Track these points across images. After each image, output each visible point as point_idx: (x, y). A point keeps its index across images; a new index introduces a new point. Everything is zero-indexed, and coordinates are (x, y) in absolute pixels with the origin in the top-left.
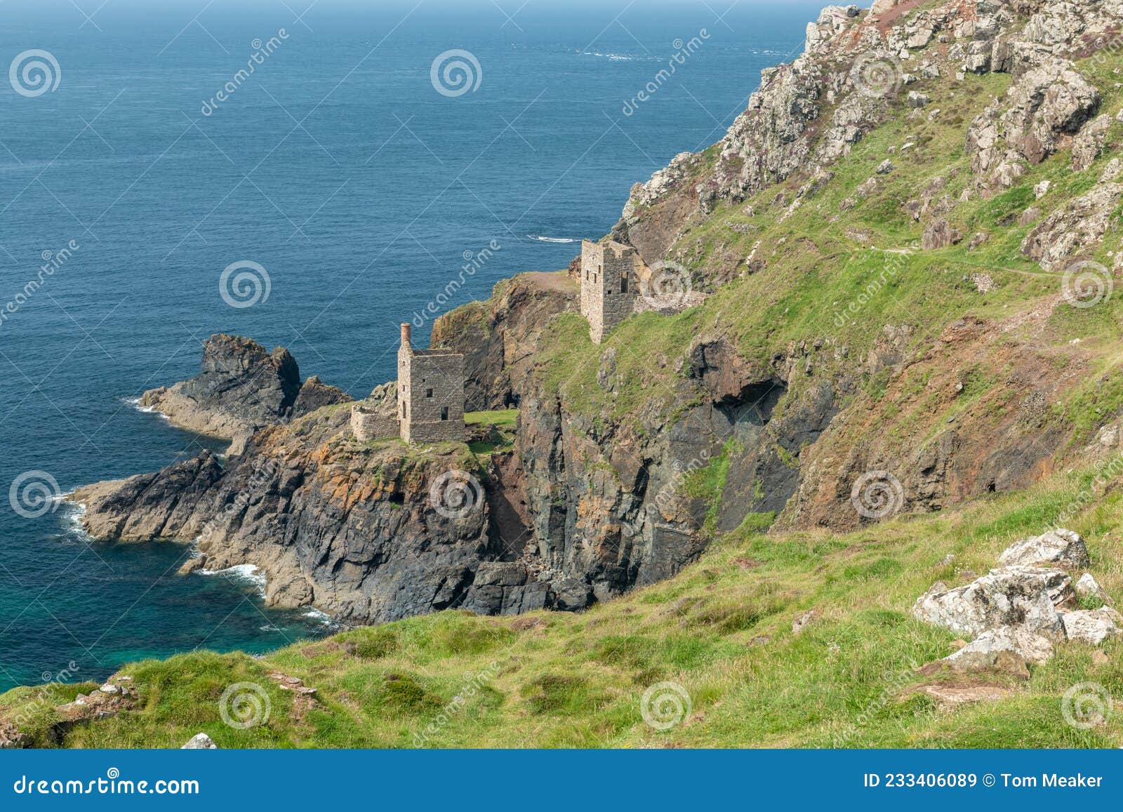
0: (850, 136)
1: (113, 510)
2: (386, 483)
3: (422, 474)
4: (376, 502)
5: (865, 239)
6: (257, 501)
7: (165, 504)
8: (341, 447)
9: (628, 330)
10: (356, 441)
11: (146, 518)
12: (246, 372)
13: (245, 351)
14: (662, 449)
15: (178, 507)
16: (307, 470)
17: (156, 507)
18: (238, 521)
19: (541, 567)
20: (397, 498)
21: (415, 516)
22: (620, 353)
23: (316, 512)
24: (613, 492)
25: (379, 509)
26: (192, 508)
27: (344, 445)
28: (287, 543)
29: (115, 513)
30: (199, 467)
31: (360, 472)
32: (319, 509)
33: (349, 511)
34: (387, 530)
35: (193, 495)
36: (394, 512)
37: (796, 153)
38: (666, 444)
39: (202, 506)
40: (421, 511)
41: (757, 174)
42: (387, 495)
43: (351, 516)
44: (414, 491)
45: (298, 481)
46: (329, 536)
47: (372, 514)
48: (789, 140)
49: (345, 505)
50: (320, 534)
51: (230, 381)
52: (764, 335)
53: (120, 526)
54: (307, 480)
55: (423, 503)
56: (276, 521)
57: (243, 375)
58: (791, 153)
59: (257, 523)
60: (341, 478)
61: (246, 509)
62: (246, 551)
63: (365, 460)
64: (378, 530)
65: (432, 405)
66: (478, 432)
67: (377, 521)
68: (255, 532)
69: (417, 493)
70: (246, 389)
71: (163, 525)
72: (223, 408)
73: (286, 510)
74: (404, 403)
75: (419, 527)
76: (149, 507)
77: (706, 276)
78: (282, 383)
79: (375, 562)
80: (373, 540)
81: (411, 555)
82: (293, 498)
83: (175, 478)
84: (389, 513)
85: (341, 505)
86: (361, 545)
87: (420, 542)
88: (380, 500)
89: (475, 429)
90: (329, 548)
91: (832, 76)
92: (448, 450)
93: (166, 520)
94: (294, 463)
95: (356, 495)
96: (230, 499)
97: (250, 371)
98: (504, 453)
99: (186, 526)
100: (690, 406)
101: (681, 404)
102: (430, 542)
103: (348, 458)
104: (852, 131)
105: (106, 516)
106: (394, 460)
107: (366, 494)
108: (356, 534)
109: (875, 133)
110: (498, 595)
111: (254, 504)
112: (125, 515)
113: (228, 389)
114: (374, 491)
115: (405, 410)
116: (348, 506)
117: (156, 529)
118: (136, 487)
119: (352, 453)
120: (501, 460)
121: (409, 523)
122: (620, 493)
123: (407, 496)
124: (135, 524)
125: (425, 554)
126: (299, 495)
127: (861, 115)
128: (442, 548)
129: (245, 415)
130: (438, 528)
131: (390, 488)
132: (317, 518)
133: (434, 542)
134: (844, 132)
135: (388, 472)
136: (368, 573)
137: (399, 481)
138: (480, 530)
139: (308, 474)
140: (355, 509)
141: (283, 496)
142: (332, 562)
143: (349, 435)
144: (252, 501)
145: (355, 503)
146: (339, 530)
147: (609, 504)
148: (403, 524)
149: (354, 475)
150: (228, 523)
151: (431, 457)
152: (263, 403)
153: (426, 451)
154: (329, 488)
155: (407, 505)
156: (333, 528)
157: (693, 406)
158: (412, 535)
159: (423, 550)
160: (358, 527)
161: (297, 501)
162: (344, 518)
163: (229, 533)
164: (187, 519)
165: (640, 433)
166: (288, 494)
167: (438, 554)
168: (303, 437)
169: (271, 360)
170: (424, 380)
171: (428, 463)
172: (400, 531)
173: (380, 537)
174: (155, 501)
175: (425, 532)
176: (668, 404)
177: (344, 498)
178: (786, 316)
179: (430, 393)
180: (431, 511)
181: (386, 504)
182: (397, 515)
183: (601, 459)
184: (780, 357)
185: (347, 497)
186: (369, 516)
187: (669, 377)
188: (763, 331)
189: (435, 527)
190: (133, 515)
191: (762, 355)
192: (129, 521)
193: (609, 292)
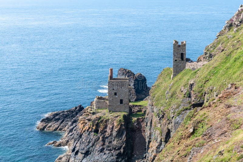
1: (45, 122)
2: (93, 126)
3: (105, 124)
4: (90, 132)
7: (60, 121)
9: (179, 76)
11: (53, 125)
14: (172, 126)
15: (63, 123)
17: (57, 122)
18: (72, 130)
20: (96, 131)
21: (101, 139)
22: (173, 84)
24: (159, 140)
25: (90, 135)
26: (67, 124)
29: (45, 123)
30: (75, 110)
31: (89, 120)
33: (82, 134)
34: (91, 143)
35: (69, 119)
38: (173, 124)
40: (103, 137)
42: (93, 130)
44: (102, 130)
46: (76, 142)
47: (88, 136)
49: (81, 131)
52: (204, 83)
53: (45, 127)
55: (105, 134)
60: (83, 122)
61: (75, 126)
63: (92, 116)
64: (89, 142)
65: (116, 98)
66: (140, 109)
67: (89, 139)
68: (72, 135)
71: (57, 128)
76: (55, 122)
77: (213, 55)
79: (87, 154)
80: (87, 146)
81: (97, 153)
83: (66, 113)
84: (93, 136)
86: (83, 147)
87: (100, 149)
88: (91, 131)
89: (140, 107)
90: (75, 146)
92: (116, 116)
93: (59, 127)
95: (85, 128)
96: (74, 122)
98: (142, 118)
99: (64, 129)
100: (185, 109)
101: (181, 108)
103: (88, 115)
105: (42, 124)
106: (97, 118)
107: (87, 129)
108: (83, 143)
112: (47, 124)
114: (89, 128)
116: (82, 132)
117: (55, 129)
118: (54, 115)
120: (141, 120)
121: (99, 141)
122: (161, 141)
123: (100, 131)
125: (101, 154)
128: (108, 152)
131: (94, 128)
133: (105, 150)
135: (94, 122)
136: (84, 157)
137: (98, 125)
138: (121, 147)
140: (84, 134)
142: (75, 151)
145: (84, 131)
146: (79, 140)
147: (157, 144)
148: (97, 141)
149: (86, 121)
150: (69, 131)
151: (110, 117)
153: (110, 115)
155: (99, 135)
156: (77, 139)
157: (187, 109)
158: (99, 145)
160: (84, 140)
162: (81, 136)
163: (68, 134)
164: (65, 127)
165: (168, 118)
167: (105, 154)
169: (134, 77)
170: (113, 89)
171: (108, 120)
172: (95, 144)
173: (89, 145)
174: (58, 120)
175: (103, 145)
176: (178, 107)
177: (81, 129)
178: (214, 74)
179: (116, 94)
180: (107, 138)
181: (93, 133)
182: (95, 137)
183: (159, 126)
184: (205, 93)
185: (83, 129)
186: (87, 137)
187: (182, 96)
188: (204, 81)
189: (107, 144)
190: (50, 124)
191: (201, 91)
192: (48, 126)
193: (176, 60)
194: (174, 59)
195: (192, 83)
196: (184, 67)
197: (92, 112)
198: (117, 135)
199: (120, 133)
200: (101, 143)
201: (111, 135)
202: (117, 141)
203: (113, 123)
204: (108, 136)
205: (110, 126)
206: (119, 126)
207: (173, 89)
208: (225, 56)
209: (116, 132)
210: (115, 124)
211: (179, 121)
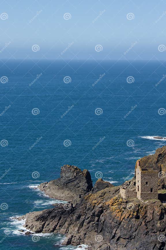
1: (41, 220)
2: (134, 212)
3: (145, 209)
4: (131, 218)
6: (88, 218)
7: (57, 219)
8: (117, 200)
10: (122, 198)
11: (51, 223)
12: (75, 177)
13: (75, 170)
15: (61, 220)
16: (104, 208)
17: (54, 219)
18: (82, 225)
20: (137, 217)
21: (143, 223)
23: (110, 221)
25: (131, 221)
26: (66, 220)
27: (119, 200)
28: (99, 231)
29: (41, 221)
31: (125, 208)
32: (111, 220)
33: (122, 221)
34: (134, 228)
35: (66, 216)
36: (136, 222)
39: (69, 220)
40: (145, 222)
42: (134, 216)
43: (122, 223)
45: (101, 212)
46: (115, 229)
49: (120, 219)
50: (112, 228)
51: (70, 180)
53: (44, 225)
54: (104, 211)
55: (146, 219)
56: (95, 224)
57: (74, 178)
59: (88, 225)
60: (119, 210)
61: (84, 220)
62: (85, 234)
63: (126, 205)
65: (147, 187)
67: (131, 225)
68: (88, 228)
69: (144, 216)
70: (75, 183)
71: (57, 225)
72: (68, 189)
73: (98, 221)
74: (138, 186)
75: (145, 227)
76: (52, 219)
78: (87, 181)
80: (130, 231)
81: (143, 236)
82: (101, 217)
83: (60, 210)
85: (119, 219)
86: (125, 233)
87: (145, 232)
88: (132, 218)
90: (115, 233)
92: (154, 202)
93: (57, 224)
94: (100, 205)
96: (79, 218)
97: (76, 177)
99: (64, 226)
102: (149, 232)
103: (120, 204)
105: (39, 222)
106: (136, 205)
107: (127, 215)
108: (124, 229)
111: (87, 219)
112: (45, 222)
113: (69, 182)
114: (130, 215)
115: (138, 188)
116: (121, 220)
117: (54, 227)
118: (48, 213)
119: (122, 202)
121: (142, 226)
123: (141, 217)
124: (48, 225)
126: (103, 216)
128: (153, 234)
129: (75, 191)
130: (151, 227)
131: (135, 214)
132: (111, 223)
133: (150, 232)
135: (134, 209)
136: (128, 242)
137: (138, 212)
139: (105, 209)
141: (97, 216)
142: (116, 238)
143: (120, 197)
144: (86, 218)
145: (123, 219)
146: (118, 227)
148: (140, 226)
149: (123, 209)
150: (79, 225)
151: (148, 204)
152: (81, 187)
153: (146, 202)
154: (114, 214)
155: (141, 220)
156: (116, 227)
158: (143, 230)
159: (146, 235)
160: (125, 226)
161: (102, 218)
162: (120, 224)
163: (79, 228)
164: (64, 224)
166: (99, 216)
167: (151, 236)
168: (102, 197)
169: (83, 173)
170: (145, 179)
171: (147, 206)
172: (139, 228)
173: (132, 230)
174: (54, 217)
175: (147, 228)
177: (120, 217)
179: (147, 183)
181: (134, 219)
185: (121, 217)
186: (128, 223)
198: (159, 218)
201: (153, 219)
202: (160, 224)
203: (154, 208)
204: (149, 220)
205: (150, 212)
206: (161, 210)
209: (159, 215)
210: (156, 209)
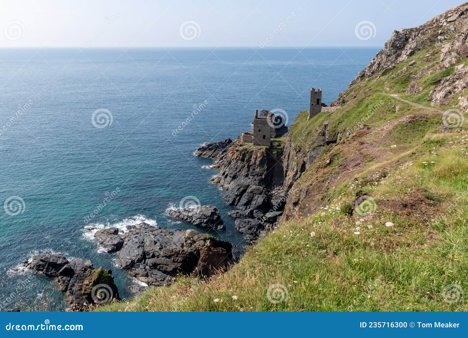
0: (408, 54)
1: (201, 150)
2: (240, 155)
3: (250, 154)
4: (237, 160)
5: (388, 90)
7: (213, 151)
8: (236, 143)
9: (315, 118)
10: (241, 142)
11: (207, 153)
14: (307, 159)
17: (211, 151)
19: (281, 188)
20: (243, 160)
21: (246, 166)
22: (310, 124)
24: (295, 170)
25: (238, 162)
30: (225, 142)
31: (237, 151)
35: (220, 149)
37: (390, 60)
38: (308, 157)
40: (248, 165)
41: (377, 68)
42: (240, 159)
46: (226, 167)
47: (236, 163)
48: (389, 56)
52: (337, 124)
53: (201, 154)
55: (250, 162)
58: (388, 60)
60: (232, 152)
64: (237, 168)
65: (260, 134)
66: (280, 144)
67: (237, 166)
69: (248, 159)
76: (209, 151)
77: (346, 101)
79: (234, 177)
80: (235, 171)
81: (243, 177)
84: (240, 164)
85: (229, 159)
86: (231, 172)
87: (246, 174)
88: (239, 160)
89: (279, 142)
90: (225, 170)
91: (413, 34)
92: (260, 148)
95: (234, 157)
98: (281, 151)
100: (319, 145)
101: (316, 145)
102: (248, 175)
103: (236, 146)
104: (409, 52)
106: (244, 149)
107: (236, 157)
108: (231, 168)
109: (419, 52)
110: (252, 196)
112: (203, 152)
116: (231, 159)
118: (208, 146)
120: (280, 153)
122: (297, 171)
123: (245, 160)
125: (246, 178)
127: (416, 45)
128: (251, 177)
131: (241, 157)
133: (250, 175)
134: (407, 52)
135: (241, 152)
136: (232, 180)
137: (244, 155)
138: (263, 173)
140: (232, 161)
142: (225, 175)
143: (240, 140)
145: (233, 159)
146: (228, 166)
147: (293, 173)
148: (243, 168)
149: (235, 151)
151: (254, 149)
154: (229, 154)
155: (245, 163)
157: (321, 146)
158: (244, 171)
159: (246, 176)
160: (232, 166)
162: (230, 163)
165: (304, 152)
167: (249, 178)
170: (258, 127)
171: (253, 151)
172: (242, 170)
173: (237, 170)
174: (211, 149)
175: (248, 171)
176: (313, 144)
177: (231, 157)
178: (347, 117)
179: (260, 131)
180: (251, 165)
181: (240, 161)
182: (242, 165)
183: (296, 158)
184: (338, 133)
187: (316, 135)
188: (338, 122)
189: (251, 170)
190: (205, 152)
191: (334, 131)
192: (203, 154)
193: (312, 105)
194: (311, 104)
195: (326, 124)
196: (320, 111)
197: (239, 144)
198: (259, 164)
199: (262, 163)
200: (247, 169)
201: (255, 163)
202: (260, 169)
203: (257, 154)
204: (252, 164)
205: (254, 156)
206: (262, 156)
207: (309, 129)
208: (357, 102)
209: (259, 161)
210: (259, 155)
211: (313, 155)
